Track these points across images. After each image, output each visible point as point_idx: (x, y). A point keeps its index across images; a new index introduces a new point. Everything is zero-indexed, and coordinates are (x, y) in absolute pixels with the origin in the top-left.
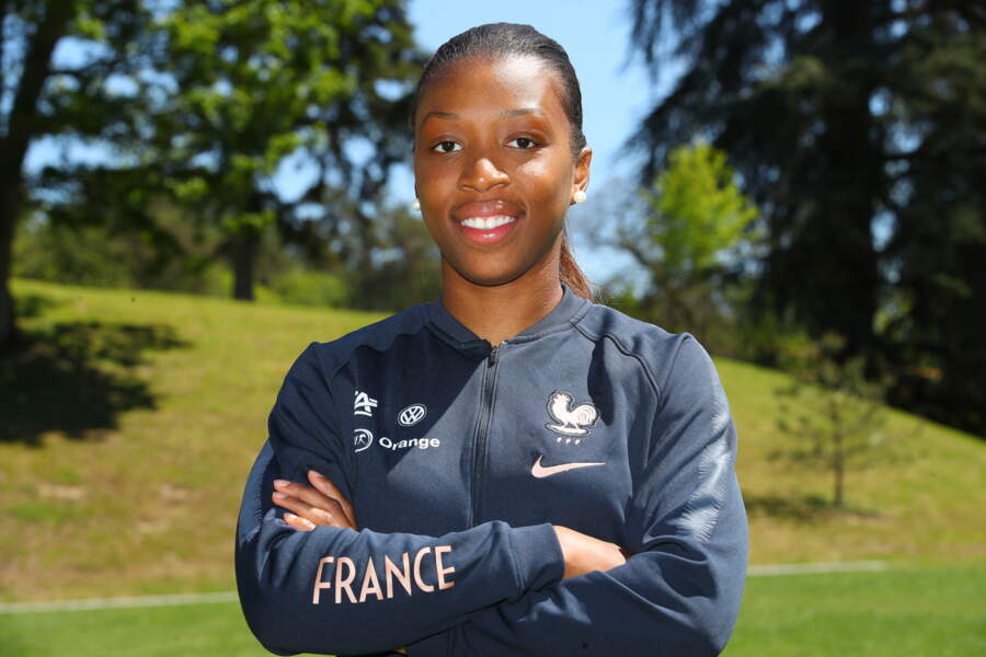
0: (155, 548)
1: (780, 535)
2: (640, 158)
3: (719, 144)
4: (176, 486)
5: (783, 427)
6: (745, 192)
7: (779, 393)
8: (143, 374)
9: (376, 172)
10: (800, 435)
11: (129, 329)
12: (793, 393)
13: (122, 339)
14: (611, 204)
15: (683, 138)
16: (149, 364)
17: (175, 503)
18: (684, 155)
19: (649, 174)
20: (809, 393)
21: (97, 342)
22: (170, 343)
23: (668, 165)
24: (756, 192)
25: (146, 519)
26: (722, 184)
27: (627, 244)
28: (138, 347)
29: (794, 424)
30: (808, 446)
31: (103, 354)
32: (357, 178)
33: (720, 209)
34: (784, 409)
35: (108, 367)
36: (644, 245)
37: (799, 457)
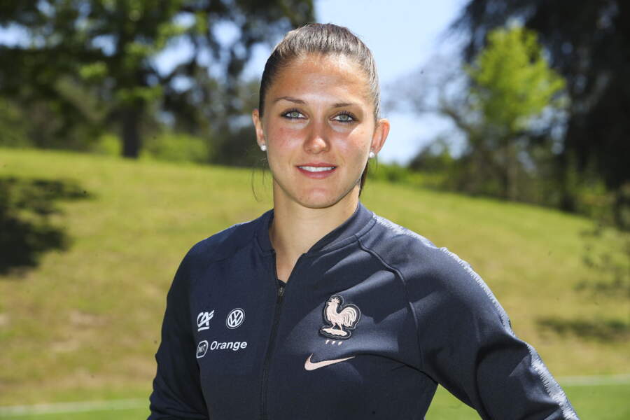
0: (68, 364)
1: (587, 353)
2: (462, 38)
3: (530, 25)
4: (84, 313)
5: (588, 263)
6: (553, 66)
7: (584, 234)
8: (55, 221)
9: (240, 51)
10: (603, 270)
11: (41, 183)
12: (596, 234)
13: (37, 191)
14: (434, 77)
15: (498, 21)
16: (60, 212)
17: (82, 327)
18: (499, 36)
19: (470, 53)
20: (610, 235)
21: (16, 194)
22: (79, 195)
23: (487, 44)
24: (562, 66)
25: (59, 339)
26: (533, 59)
27: (448, 111)
28: (49, 198)
29: (597, 260)
30: (609, 278)
31: (21, 205)
32: (225, 56)
33: (532, 80)
34: (588, 248)
35: (26, 216)
36: (462, 111)
37: (602, 287)
